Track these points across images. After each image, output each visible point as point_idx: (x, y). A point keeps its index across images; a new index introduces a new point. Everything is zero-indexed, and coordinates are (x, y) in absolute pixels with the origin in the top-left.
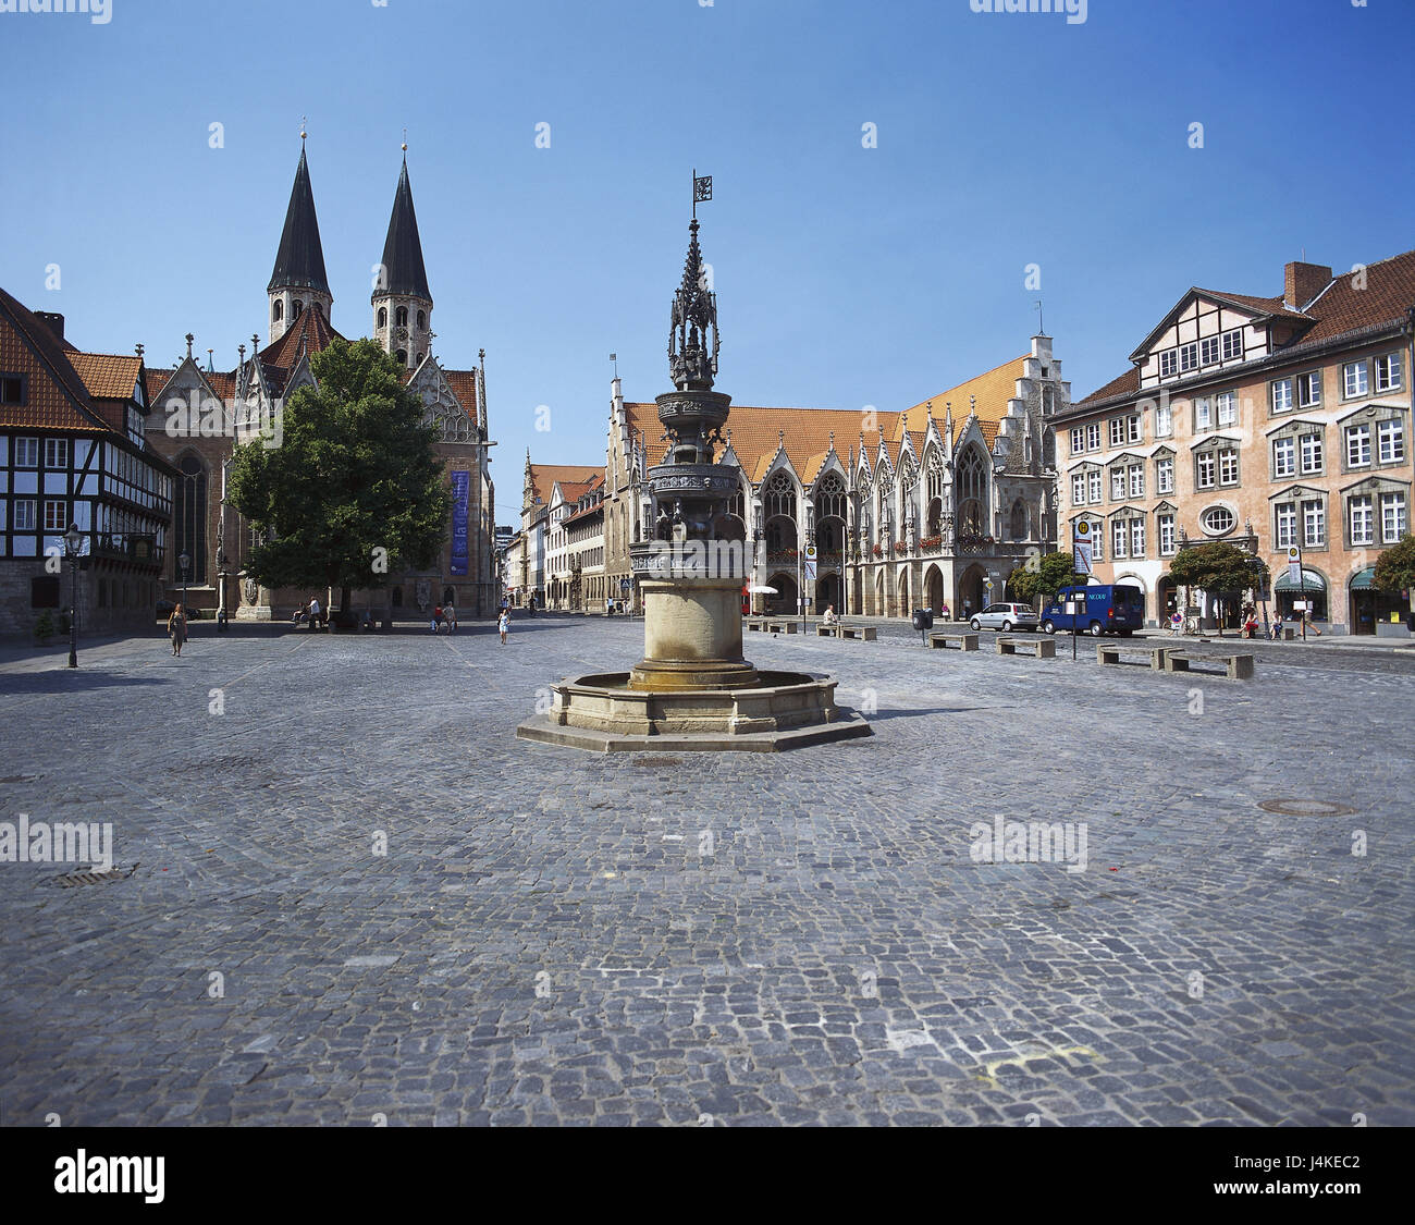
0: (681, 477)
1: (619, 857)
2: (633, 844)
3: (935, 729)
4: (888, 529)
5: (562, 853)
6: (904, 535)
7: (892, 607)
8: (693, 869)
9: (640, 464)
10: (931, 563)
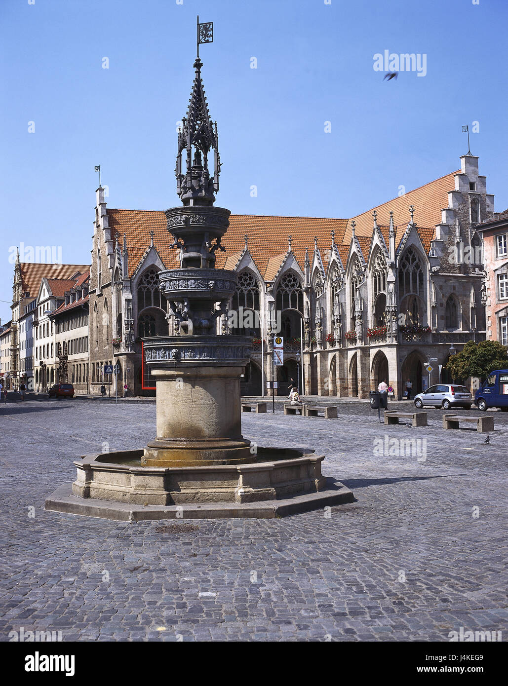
0: (189, 280)
1: (165, 613)
2: (174, 601)
3: (407, 495)
4: (340, 321)
5: (114, 611)
6: (353, 326)
7: (344, 388)
8: (231, 620)
9: (122, 263)
10: (377, 350)
